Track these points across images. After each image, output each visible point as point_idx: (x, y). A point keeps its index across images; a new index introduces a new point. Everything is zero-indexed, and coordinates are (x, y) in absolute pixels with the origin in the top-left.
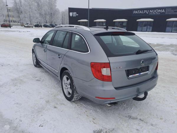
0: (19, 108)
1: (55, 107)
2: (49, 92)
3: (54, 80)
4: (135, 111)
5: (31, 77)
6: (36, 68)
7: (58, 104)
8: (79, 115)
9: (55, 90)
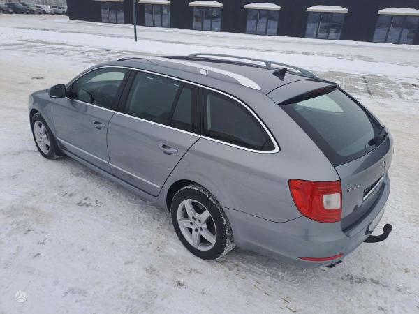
0: (87, 305)
1: (180, 284)
2: (136, 241)
3: (126, 197)
4: (353, 261)
5: (56, 194)
6: (50, 162)
7: (180, 273)
8: (249, 297)
9: (148, 231)
